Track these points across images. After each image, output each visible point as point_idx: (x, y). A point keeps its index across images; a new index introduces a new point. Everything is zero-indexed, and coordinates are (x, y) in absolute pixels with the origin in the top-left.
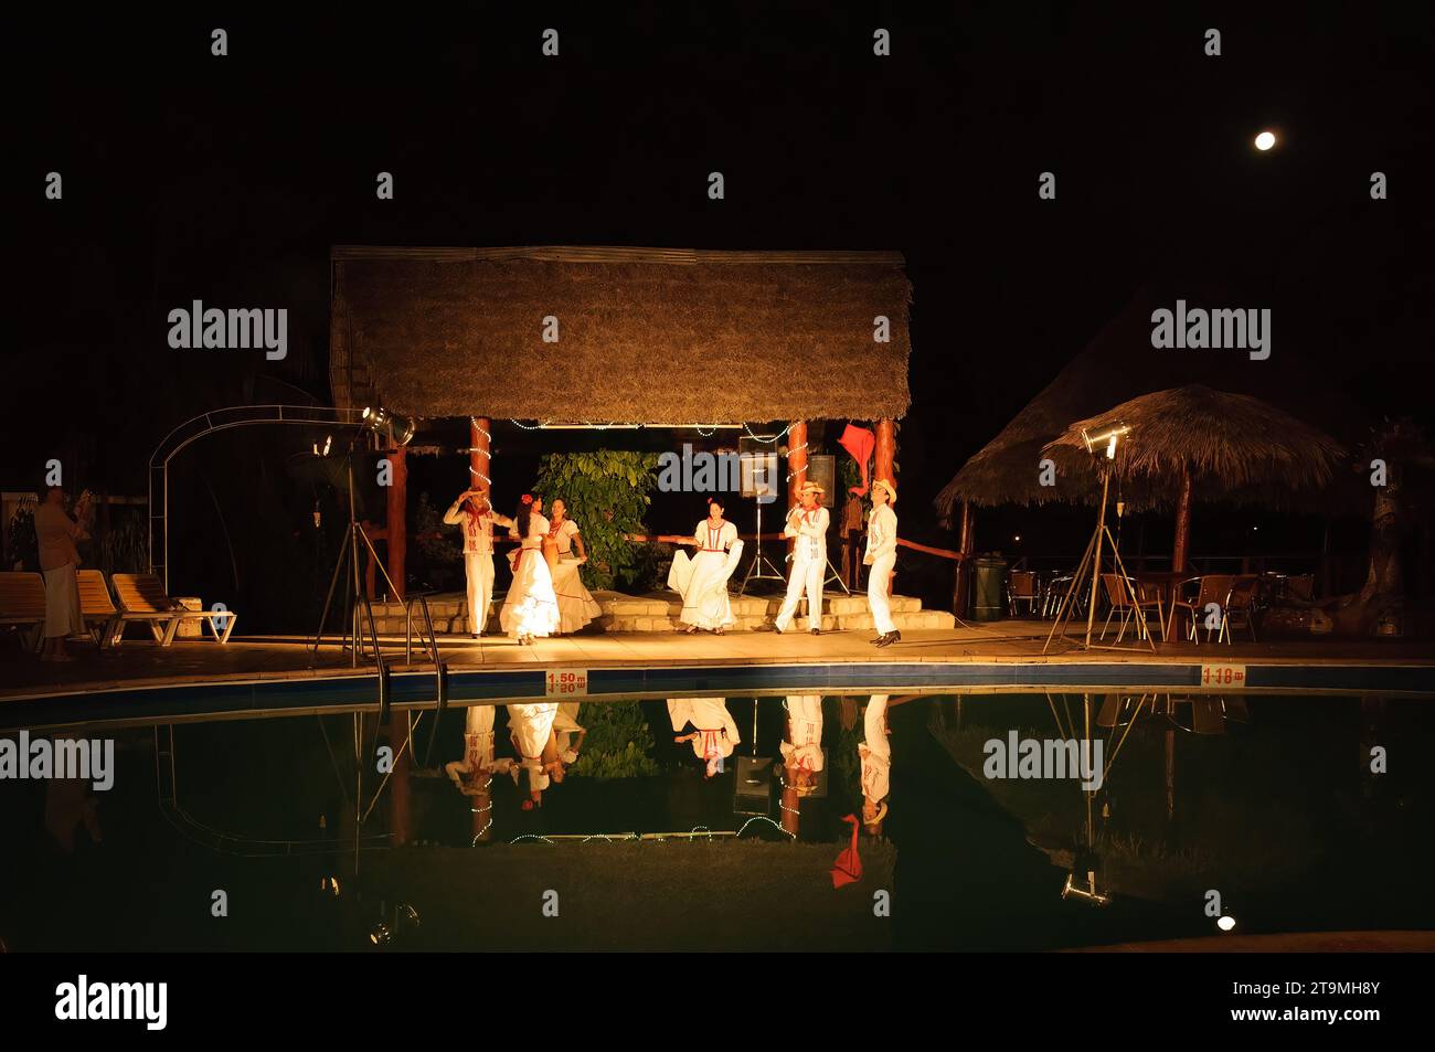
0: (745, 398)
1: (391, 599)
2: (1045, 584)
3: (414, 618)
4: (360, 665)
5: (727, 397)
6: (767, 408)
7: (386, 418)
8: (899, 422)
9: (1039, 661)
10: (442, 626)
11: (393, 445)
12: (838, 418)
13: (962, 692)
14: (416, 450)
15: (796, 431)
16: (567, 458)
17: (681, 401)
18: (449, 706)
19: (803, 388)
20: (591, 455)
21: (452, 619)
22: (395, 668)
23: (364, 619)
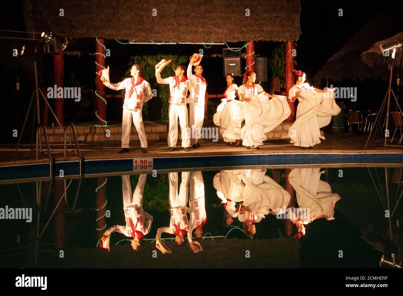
0: (226, 31)
1: (56, 125)
2: (365, 117)
3: (67, 135)
4: (39, 158)
5: (217, 30)
6: (236, 35)
7: (52, 37)
8: (296, 42)
9: (363, 152)
10: (82, 138)
11: (57, 50)
12: (268, 40)
13: (328, 167)
14: (68, 53)
15: (249, 45)
16: (142, 58)
17: (196, 32)
18: (85, 177)
19: (252, 26)
20: (154, 56)
21: (87, 135)
22: (58, 159)
23: (42, 135)
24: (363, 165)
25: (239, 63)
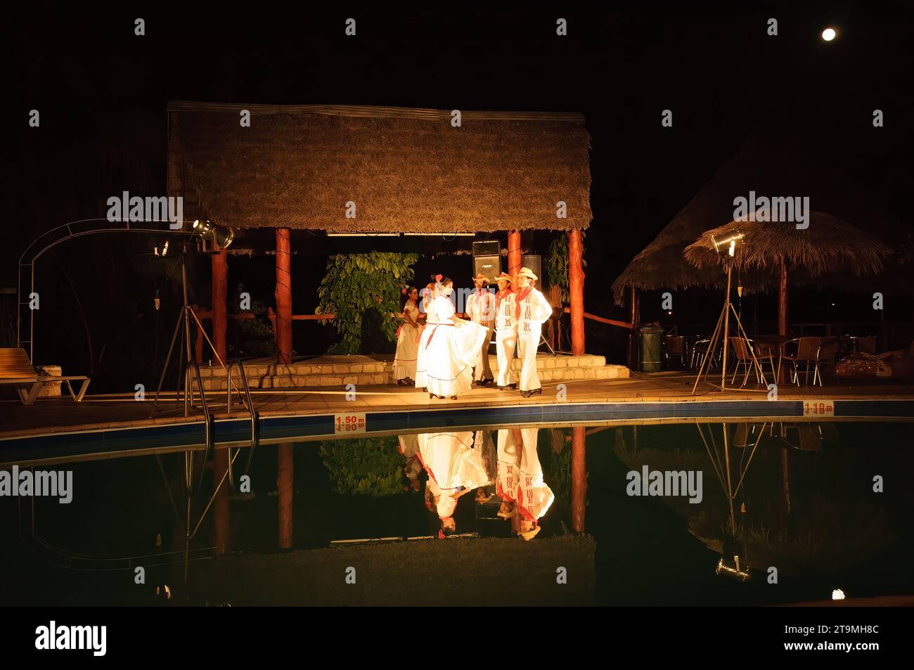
0: (476, 214)
1: (216, 363)
2: (691, 346)
3: (233, 378)
4: (191, 414)
5: (463, 214)
6: (492, 221)
7: (211, 228)
8: (585, 231)
9: (690, 400)
10: (255, 383)
11: (217, 248)
12: (542, 229)
13: (637, 424)
14: (234, 252)
15: (513, 237)
16: (348, 258)
17: (431, 217)
18: (260, 444)
19: (517, 208)
20: (366, 255)
21: (262, 378)
22: (218, 416)
23: (194, 379)
24: (690, 420)
25: (498, 264)
